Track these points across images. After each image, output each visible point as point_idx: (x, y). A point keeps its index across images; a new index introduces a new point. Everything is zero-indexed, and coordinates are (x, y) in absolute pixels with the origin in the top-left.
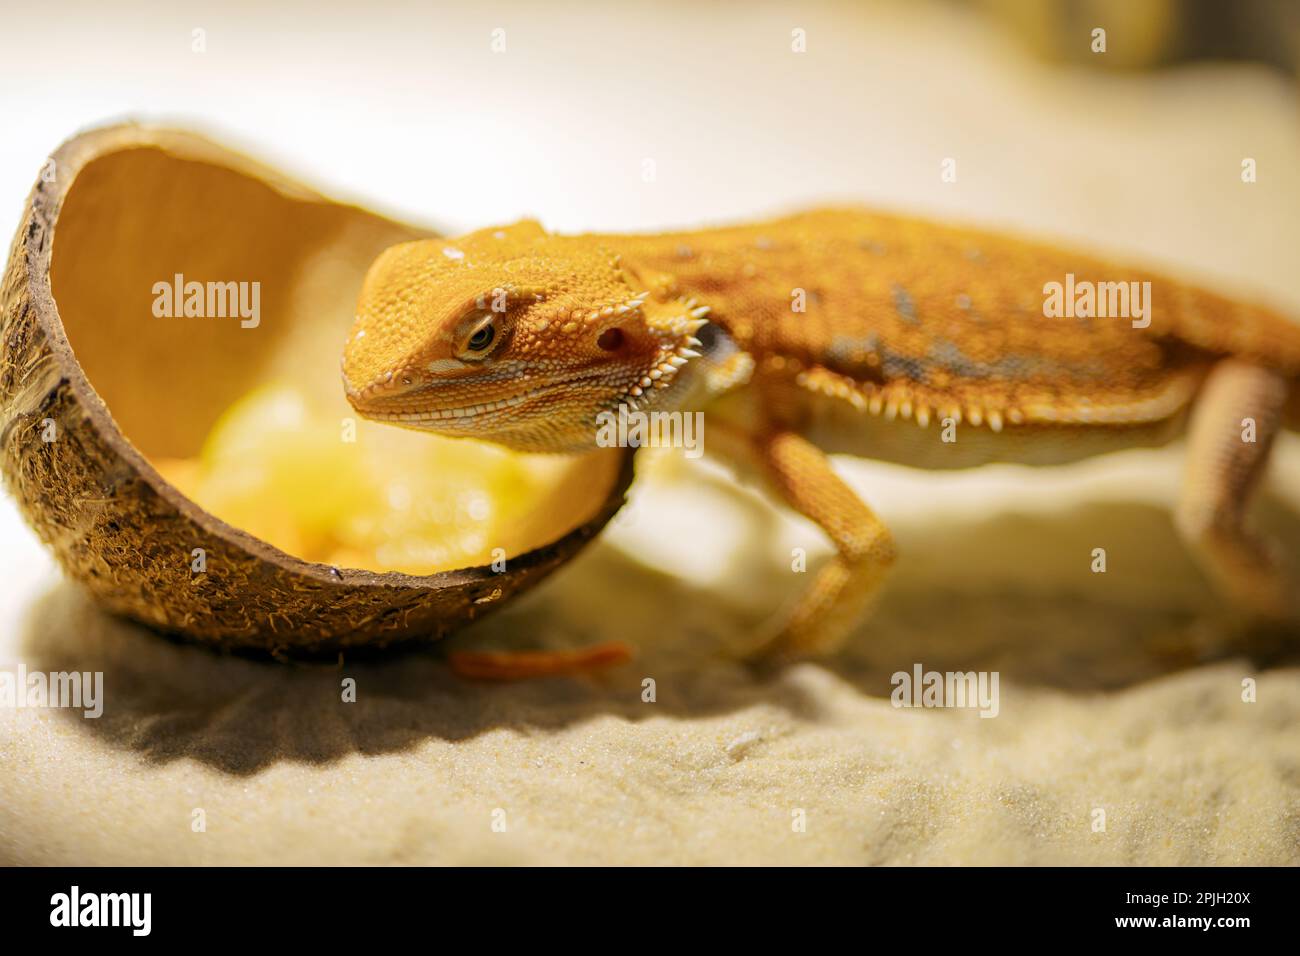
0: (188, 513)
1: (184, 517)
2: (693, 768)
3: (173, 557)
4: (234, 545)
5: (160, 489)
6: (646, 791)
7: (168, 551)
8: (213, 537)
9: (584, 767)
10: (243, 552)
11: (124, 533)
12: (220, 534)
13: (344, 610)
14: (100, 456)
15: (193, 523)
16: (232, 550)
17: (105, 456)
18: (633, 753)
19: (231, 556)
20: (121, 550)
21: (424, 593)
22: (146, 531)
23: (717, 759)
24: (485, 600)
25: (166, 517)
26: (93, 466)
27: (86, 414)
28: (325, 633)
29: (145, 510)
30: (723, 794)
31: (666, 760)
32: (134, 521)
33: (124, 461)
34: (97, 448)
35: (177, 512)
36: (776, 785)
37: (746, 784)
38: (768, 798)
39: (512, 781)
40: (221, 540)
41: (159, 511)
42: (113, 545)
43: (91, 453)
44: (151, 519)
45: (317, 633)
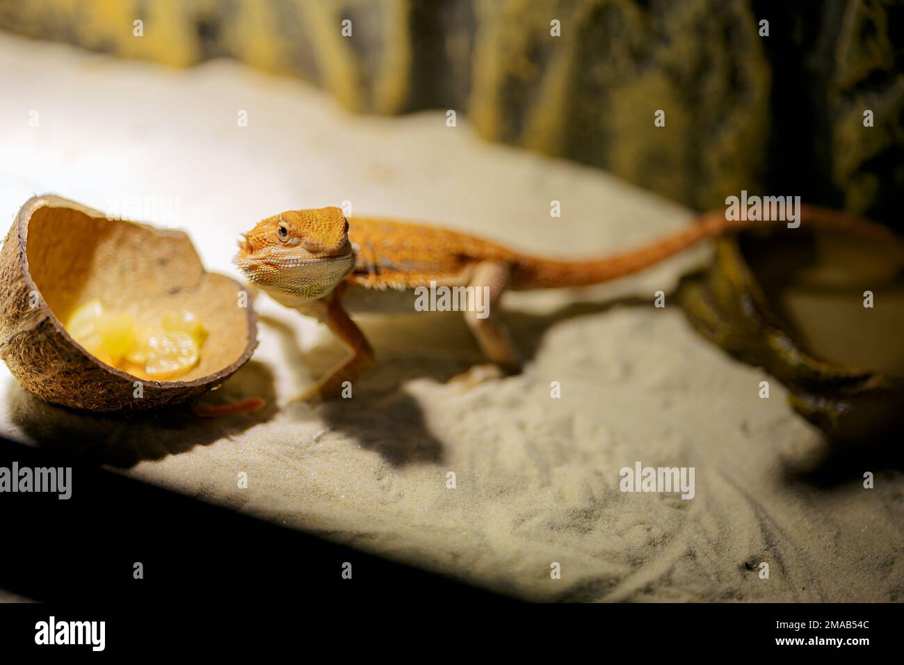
0: (102, 367)
1: (101, 368)
2: (302, 448)
3: (93, 383)
4: (120, 377)
5: (90, 358)
6: (287, 459)
7: (92, 381)
8: (112, 374)
9: (261, 451)
10: (124, 379)
11: (73, 375)
12: (115, 373)
13: (160, 398)
14: (64, 347)
15: (104, 370)
16: (119, 379)
17: (67, 346)
18: (279, 444)
19: (119, 382)
20: (70, 382)
21: (192, 388)
22: (83, 374)
23: (311, 443)
24: (215, 388)
25: (92, 368)
26: (61, 350)
27: (58, 330)
28: (150, 407)
29: (84, 366)
30: (316, 457)
31: (292, 446)
32: (78, 371)
33: (74, 347)
34: (63, 344)
35: (98, 366)
36: (335, 451)
37: (323, 452)
38: (333, 457)
39: (234, 460)
40: (115, 376)
41: (90, 366)
42: (66, 380)
43: (60, 346)
44: (86, 369)
45: (147, 407)
